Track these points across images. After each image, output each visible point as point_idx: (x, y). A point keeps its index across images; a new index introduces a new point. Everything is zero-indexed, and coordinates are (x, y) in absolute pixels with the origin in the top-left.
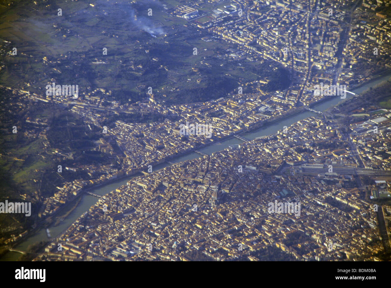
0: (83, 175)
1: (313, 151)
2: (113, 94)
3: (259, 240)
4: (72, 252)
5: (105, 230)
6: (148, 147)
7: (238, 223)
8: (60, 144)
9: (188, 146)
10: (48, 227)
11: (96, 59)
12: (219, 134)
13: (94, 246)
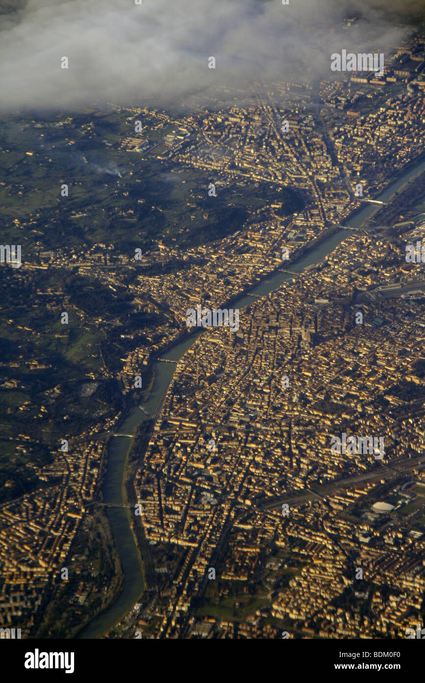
0: (141, 341)
1: (377, 272)
2: (116, 248)
3: (384, 377)
4: (185, 426)
5: (205, 396)
6: (192, 299)
7: (348, 363)
8: (97, 311)
9: (236, 290)
10: (139, 404)
11: (73, 212)
12: (261, 271)
13: (205, 416)
